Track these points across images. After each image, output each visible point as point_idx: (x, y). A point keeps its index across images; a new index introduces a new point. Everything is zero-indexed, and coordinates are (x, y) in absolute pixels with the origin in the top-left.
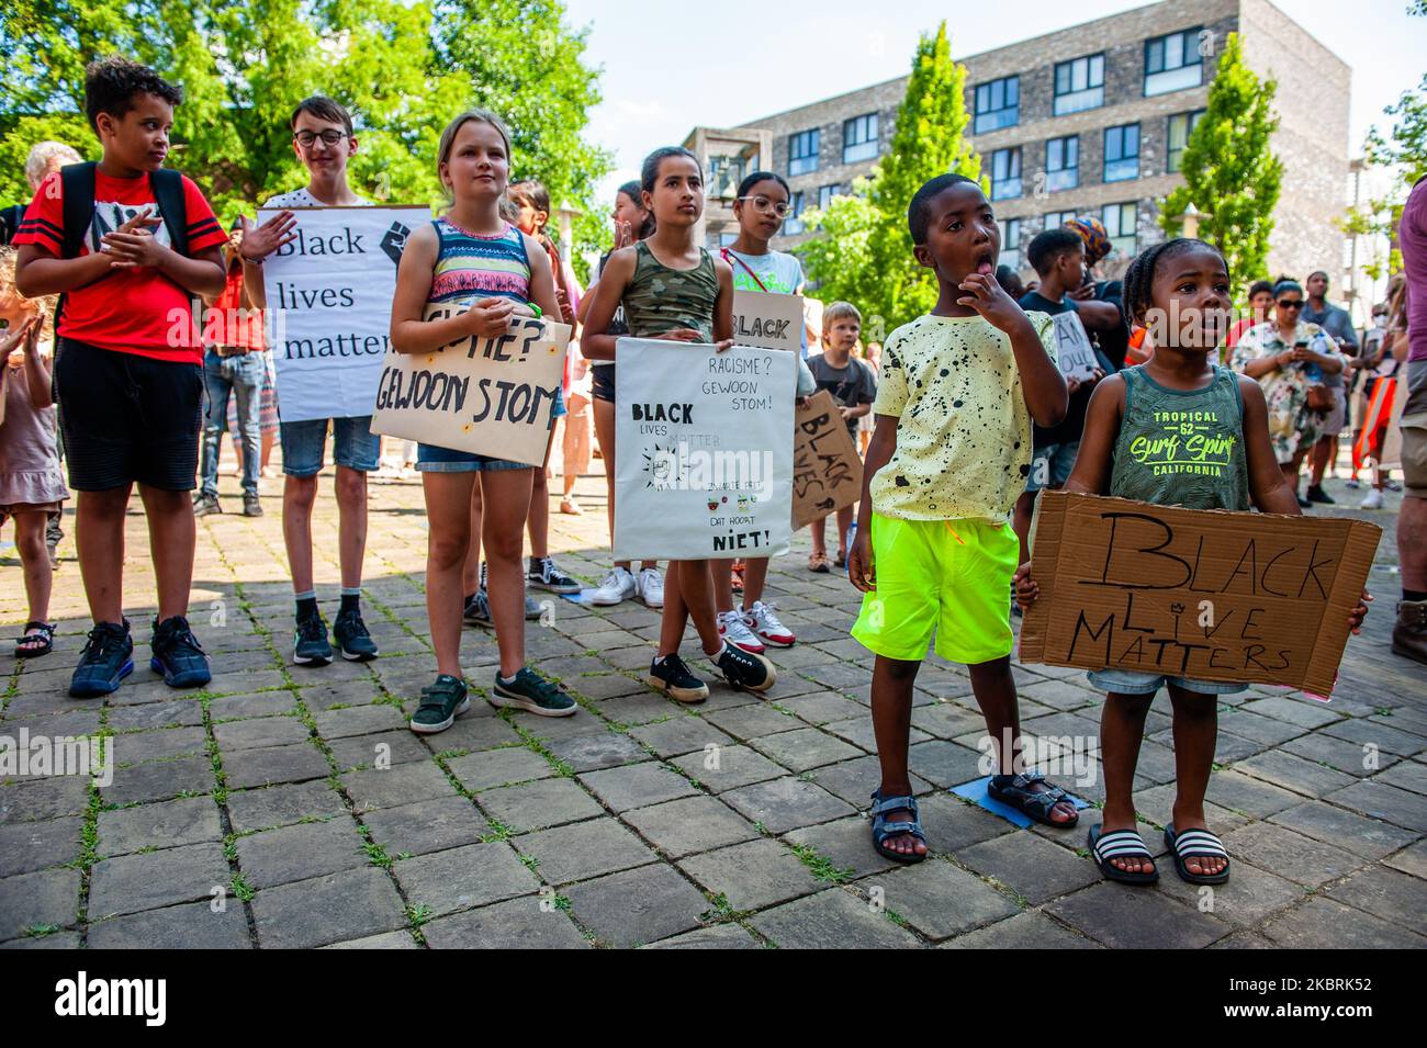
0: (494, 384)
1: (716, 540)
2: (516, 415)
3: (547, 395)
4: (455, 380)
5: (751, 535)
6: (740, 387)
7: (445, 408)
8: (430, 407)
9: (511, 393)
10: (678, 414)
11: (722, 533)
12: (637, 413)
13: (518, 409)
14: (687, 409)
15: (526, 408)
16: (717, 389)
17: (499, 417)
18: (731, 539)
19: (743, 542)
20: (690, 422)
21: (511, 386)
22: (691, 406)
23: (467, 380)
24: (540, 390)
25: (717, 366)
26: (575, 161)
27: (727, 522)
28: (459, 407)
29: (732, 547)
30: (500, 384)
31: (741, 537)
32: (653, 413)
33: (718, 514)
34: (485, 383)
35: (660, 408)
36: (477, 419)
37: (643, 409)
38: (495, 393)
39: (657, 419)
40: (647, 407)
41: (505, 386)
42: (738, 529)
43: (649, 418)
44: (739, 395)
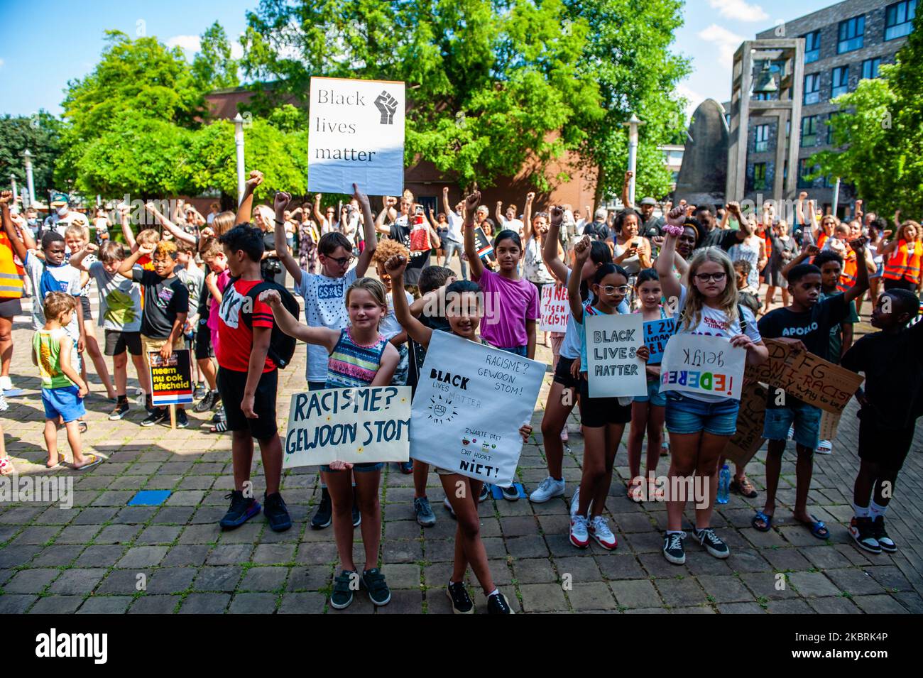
0: (372, 423)
1: (463, 463)
2: (389, 437)
3: (404, 423)
4: (348, 426)
5: (486, 467)
6: (503, 377)
7: (344, 442)
8: (333, 443)
9: (383, 426)
10: (459, 382)
11: (468, 460)
12: (433, 374)
13: (389, 434)
14: (465, 381)
15: (394, 433)
16: (487, 374)
17: (379, 440)
18: (473, 465)
19: (480, 470)
20: (465, 388)
21: (383, 422)
22: (468, 379)
23: (355, 425)
24: (400, 422)
25: (491, 360)
26: (659, 70)
27: (472, 455)
28: (353, 439)
29: (472, 470)
30: (376, 423)
31: (479, 466)
32: (443, 377)
33: (467, 448)
34: (367, 424)
35: (448, 376)
36: (366, 444)
37: (437, 373)
38: (374, 429)
39: (445, 381)
40: (440, 373)
41: (379, 424)
42: (479, 461)
43: (440, 379)
44: (501, 381)
